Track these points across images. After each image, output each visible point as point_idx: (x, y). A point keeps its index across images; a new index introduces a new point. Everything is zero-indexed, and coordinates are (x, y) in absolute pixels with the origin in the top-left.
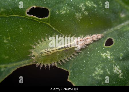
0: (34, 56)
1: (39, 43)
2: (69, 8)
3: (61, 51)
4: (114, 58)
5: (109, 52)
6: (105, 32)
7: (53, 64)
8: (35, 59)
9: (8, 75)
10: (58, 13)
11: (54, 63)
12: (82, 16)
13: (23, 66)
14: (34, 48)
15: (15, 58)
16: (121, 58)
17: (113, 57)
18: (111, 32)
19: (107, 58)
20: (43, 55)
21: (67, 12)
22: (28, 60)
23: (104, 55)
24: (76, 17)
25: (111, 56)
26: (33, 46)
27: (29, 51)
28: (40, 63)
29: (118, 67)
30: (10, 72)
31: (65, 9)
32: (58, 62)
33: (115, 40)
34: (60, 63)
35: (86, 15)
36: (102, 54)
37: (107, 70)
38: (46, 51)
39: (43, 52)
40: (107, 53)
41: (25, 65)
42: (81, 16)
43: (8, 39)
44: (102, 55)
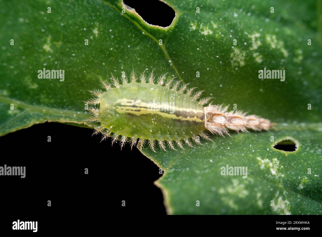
0: (98, 106)
1: (121, 83)
2: (224, 30)
3: (166, 118)
4: (283, 179)
5: (278, 163)
6: (285, 125)
7: (134, 142)
8: (97, 114)
9: (20, 128)
10: (194, 28)
11: (138, 140)
12: (245, 61)
13: (62, 121)
14: (104, 90)
15: (50, 96)
16: (301, 187)
17: (283, 176)
18: (299, 129)
19: (268, 170)
20: (119, 110)
21: (217, 35)
22: (79, 113)
23: (263, 161)
24: (232, 55)
25: (279, 171)
26: (105, 85)
27: (91, 91)
28: (106, 129)
29: (287, 201)
30: (25, 123)
31: (215, 26)
32: (147, 142)
33: (302, 147)
34: (152, 145)
35: (256, 63)
36: (259, 159)
37: (259, 195)
38: (131, 102)
39: (122, 104)
40: (272, 161)
41: (68, 121)
42: (243, 58)
43: (55, 45)
44: (260, 161)
